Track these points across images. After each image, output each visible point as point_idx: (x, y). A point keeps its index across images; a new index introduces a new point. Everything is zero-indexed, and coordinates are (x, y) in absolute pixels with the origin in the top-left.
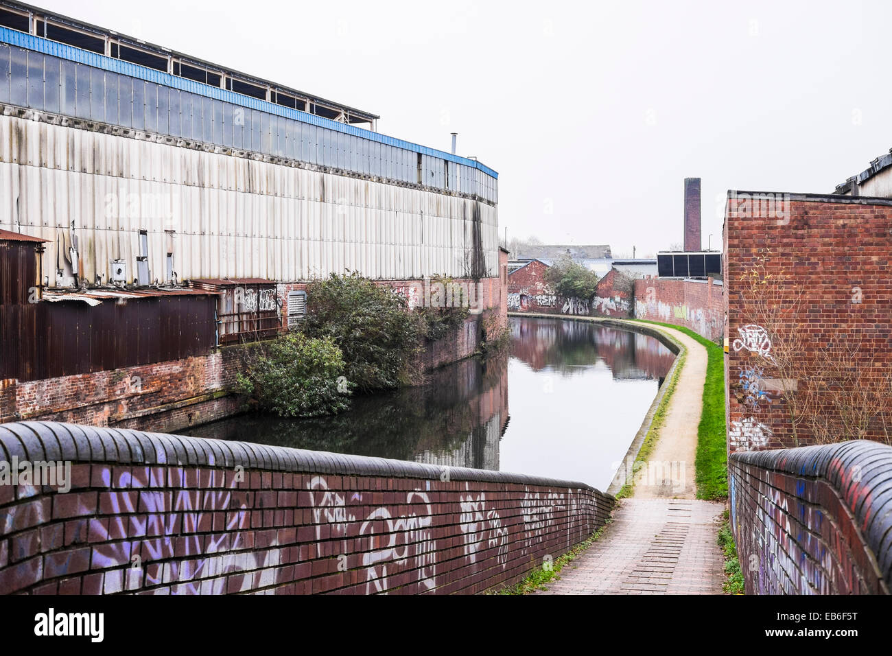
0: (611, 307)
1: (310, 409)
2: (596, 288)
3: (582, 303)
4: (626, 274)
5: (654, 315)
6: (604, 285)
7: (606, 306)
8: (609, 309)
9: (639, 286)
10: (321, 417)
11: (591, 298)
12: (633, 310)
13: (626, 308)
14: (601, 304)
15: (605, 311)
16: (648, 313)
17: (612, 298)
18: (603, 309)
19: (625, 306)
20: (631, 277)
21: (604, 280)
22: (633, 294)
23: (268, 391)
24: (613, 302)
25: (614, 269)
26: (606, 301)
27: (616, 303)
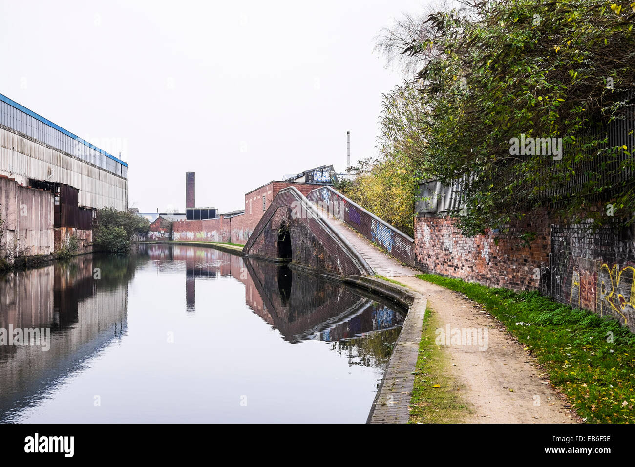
0: (158, 236)
1: (120, 249)
2: (150, 227)
3: (141, 235)
4: (168, 219)
5: (185, 238)
6: (154, 226)
7: (155, 236)
8: (157, 237)
9: (175, 225)
10: (123, 252)
11: (147, 233)
12: (171, 237)
13: (167, 236)
14: (153, 235)
15: (155, 239)
16: (181, 237)
17: (159, 232)
18: (154, 238)
19: (167, 235)
20: (171, 221)
21: (153, 223)
22: (172, 229)
23: (106, 244)
24: (160, 234)
25: (160, 217)
26: (156, 233)
27: (161, 234)
